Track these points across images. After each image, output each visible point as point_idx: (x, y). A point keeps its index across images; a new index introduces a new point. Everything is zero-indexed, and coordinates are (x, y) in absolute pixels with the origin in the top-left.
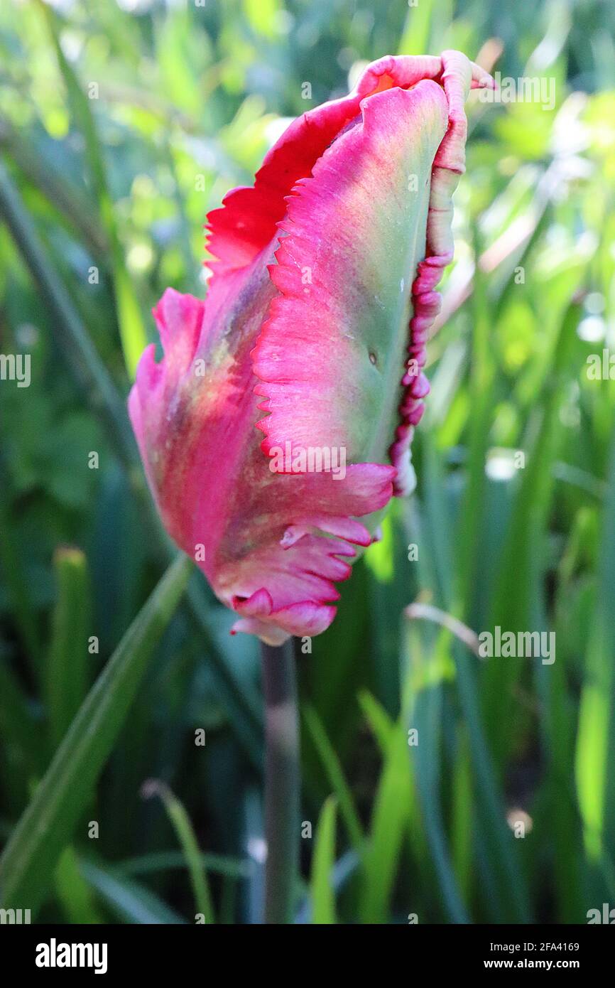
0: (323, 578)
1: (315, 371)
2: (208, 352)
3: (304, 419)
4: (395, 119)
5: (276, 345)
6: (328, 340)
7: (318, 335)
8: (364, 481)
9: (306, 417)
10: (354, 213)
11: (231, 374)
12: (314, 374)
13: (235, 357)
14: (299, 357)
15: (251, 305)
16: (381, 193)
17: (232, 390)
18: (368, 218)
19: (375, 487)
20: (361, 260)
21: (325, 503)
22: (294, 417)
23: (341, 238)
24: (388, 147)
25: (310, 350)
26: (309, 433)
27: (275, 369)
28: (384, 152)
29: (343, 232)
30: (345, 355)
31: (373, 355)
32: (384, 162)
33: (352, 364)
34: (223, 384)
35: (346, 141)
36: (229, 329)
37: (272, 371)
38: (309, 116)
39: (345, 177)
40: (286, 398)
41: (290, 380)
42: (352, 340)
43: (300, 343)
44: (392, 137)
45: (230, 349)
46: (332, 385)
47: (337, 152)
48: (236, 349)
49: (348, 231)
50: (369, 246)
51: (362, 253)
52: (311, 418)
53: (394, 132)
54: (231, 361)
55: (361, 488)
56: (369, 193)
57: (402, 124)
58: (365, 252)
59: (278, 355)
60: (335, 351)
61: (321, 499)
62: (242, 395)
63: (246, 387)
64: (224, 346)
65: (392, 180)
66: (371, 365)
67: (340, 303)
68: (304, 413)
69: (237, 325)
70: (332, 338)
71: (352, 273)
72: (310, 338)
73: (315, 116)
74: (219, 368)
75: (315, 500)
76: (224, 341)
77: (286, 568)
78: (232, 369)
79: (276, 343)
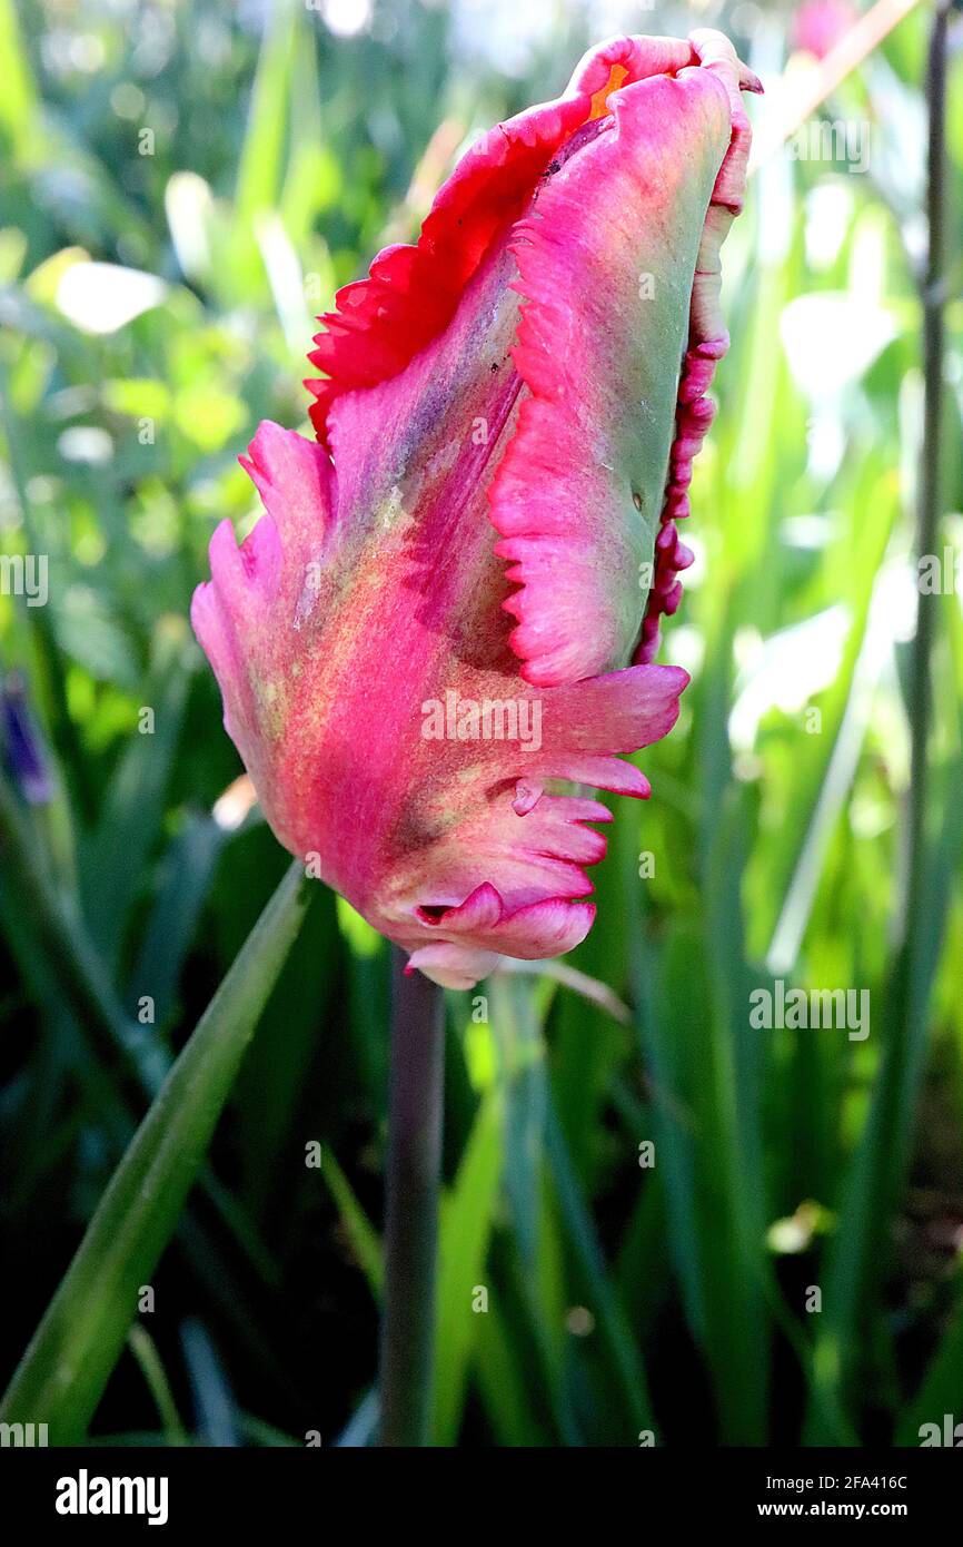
0: (568, 861)
1: (570, 520)
2: (368, 509)
3: (566, 594)
4: (667, 122)
5: (518, 479)
6: (580, 472)
7: (568, 465)
8: (646, 692)
9: (569, 591)
10: (609, 270)
11: (410, 543)
12: (570, 524)
13: (416, 514)
14: (548, 498)
15: (438, 428)
16: (647, 238)
17: (412, 567)
18: (629, 277)
19: (663, 701)
20: (619, 345)
21: (582, 733)
22: (556, 591)
23: (593, 311)
24: (659, 165)
25: (559, 489)
26: (576, 617)
27: (522, 516)
28: (654, 172)
29: (594, 302)
30: (604, 495)
31: (639, 497)
32: (655, 189)
33: (614, 510)
34: (395, 560)
35: (588, 159)
36: (402, 468)
37: (516, 520)
38: (509, 126)
39: (594, 213)
40: (542, 560)
41: (539, 534)
42: (610, 472)
43: (546, 475)
44: (664, 149)
45: (404, 502)
46: (593, 541)
47: (578, 176)
48: (415, 501)
49: (600, 300)
50: (631, 324)
51: (621, 335)
52: (575, 593)
53: (666, 142)
54: (408, 521)
55: (643, 703)
56: (629, 239)
57: (676, 130)
58: (626, 332)
59: (521, 495)
60: (591, 490)
61: (574, 729)
62: (430, 574)
63: (438, 562)
64: (396, 497)
65: (664, 219)
66: (636, 511)
67: (593, 414)
68: (567, 586)
69: (416, 463)
70: (584, 470)
71: (607, 366)
72: (559, 468)
73: (518, 127)
74: (388, 535)
75: (563, 732)
76: (395, 489)
77: (508, 850)
78: (408, 535)
79: (518, 476)
